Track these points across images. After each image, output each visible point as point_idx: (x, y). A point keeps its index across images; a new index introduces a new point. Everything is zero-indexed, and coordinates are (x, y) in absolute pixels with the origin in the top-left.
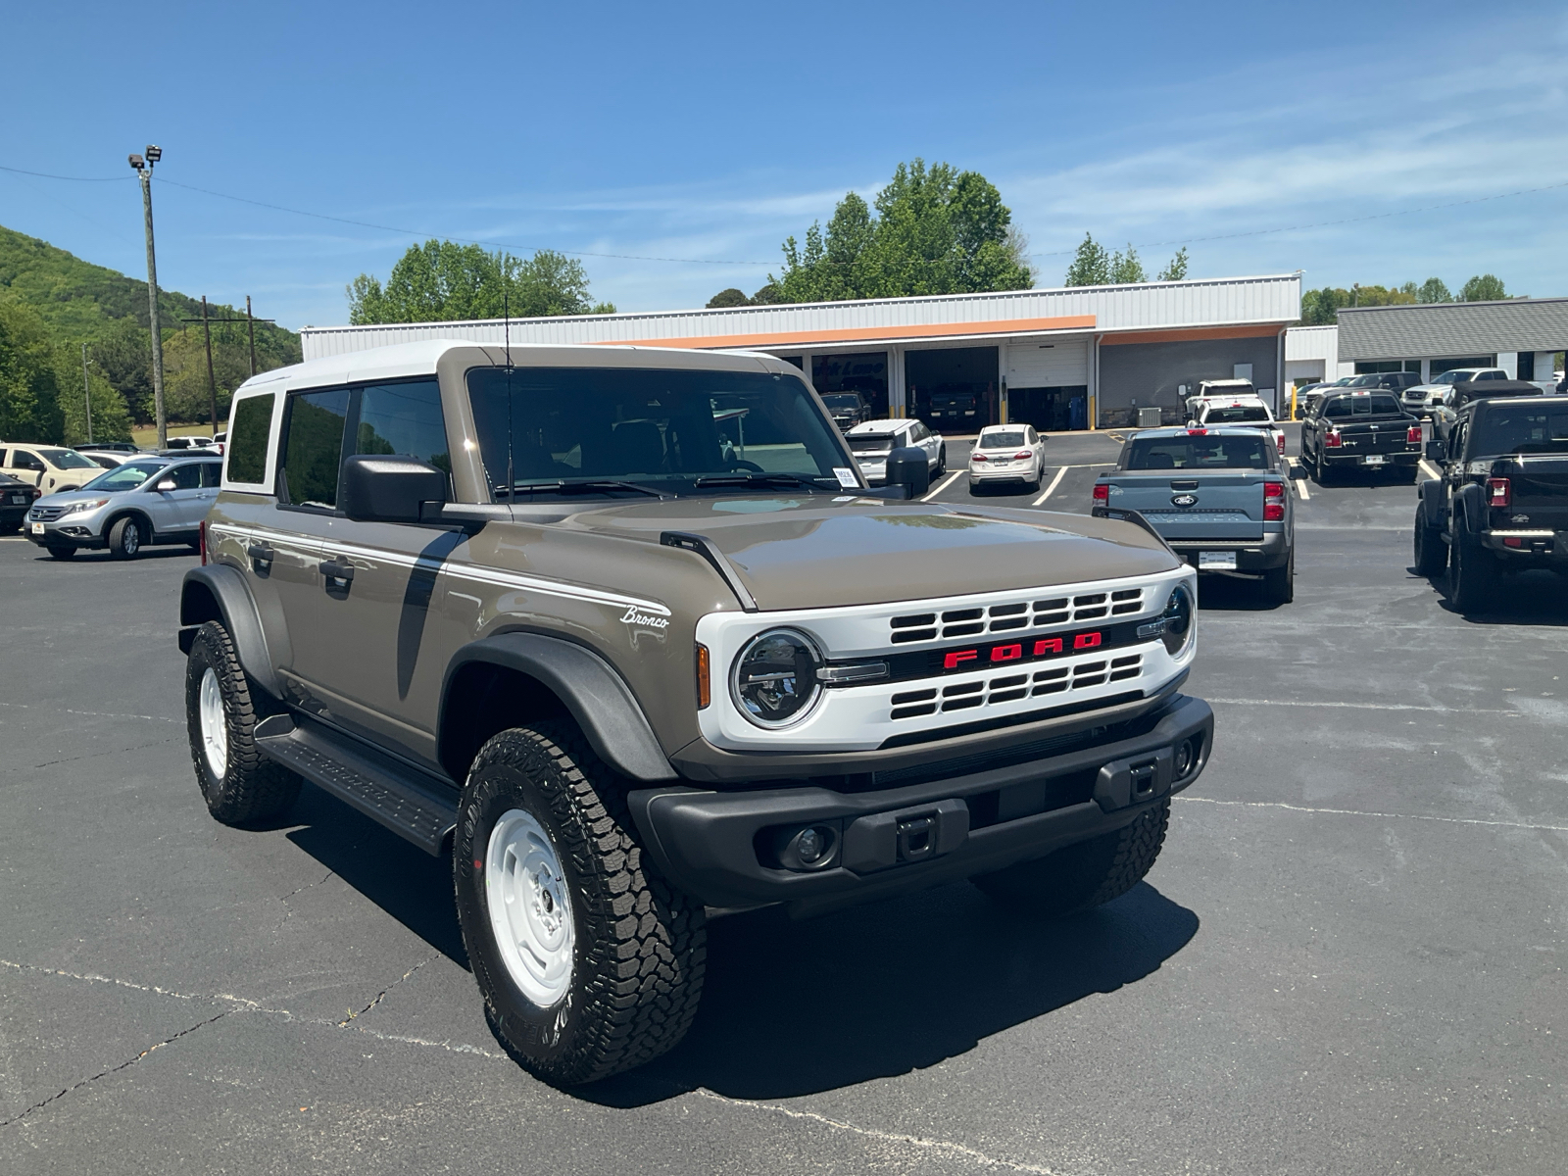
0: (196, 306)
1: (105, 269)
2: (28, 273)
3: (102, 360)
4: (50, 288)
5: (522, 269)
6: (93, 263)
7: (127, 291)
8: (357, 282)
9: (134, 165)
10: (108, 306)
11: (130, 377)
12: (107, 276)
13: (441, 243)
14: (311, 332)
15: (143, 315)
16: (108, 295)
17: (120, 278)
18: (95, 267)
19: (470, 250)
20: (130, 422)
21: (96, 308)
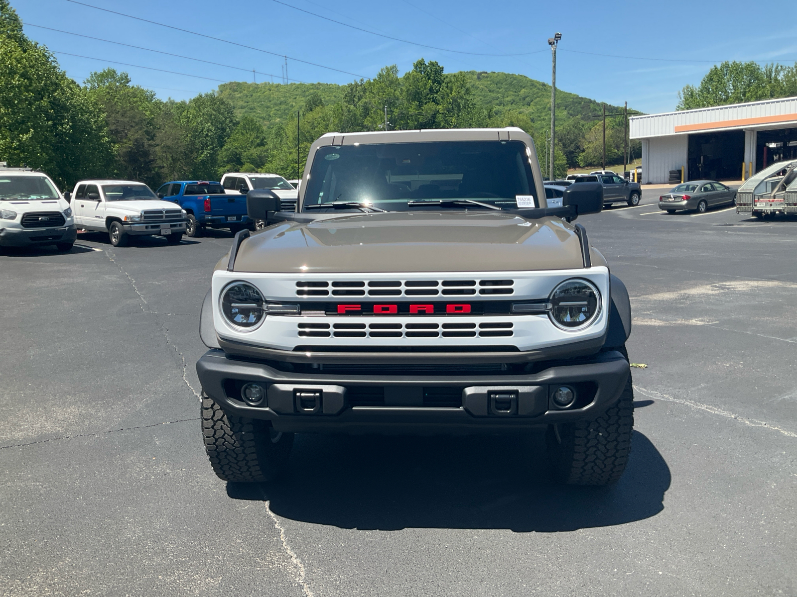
0: (611, 109)
1: (571, 94)
2: (537, 99)
3: (560, 138)
4: (546, 105)
5: (786, 72)
6: (566, 92)
7: (580, 103)
8: (684, 89)
9: (550, 43)
10: (570, 112)
11: (572, 145)
12: (571, 97)
13: (731, 63)
14: (635, 119)
15: (586, 114)
16: (572, 106)
17: (577, 97)
18: (567, 93)
19: (749, 65)
20: (567, 167)
21: (565, 113)
